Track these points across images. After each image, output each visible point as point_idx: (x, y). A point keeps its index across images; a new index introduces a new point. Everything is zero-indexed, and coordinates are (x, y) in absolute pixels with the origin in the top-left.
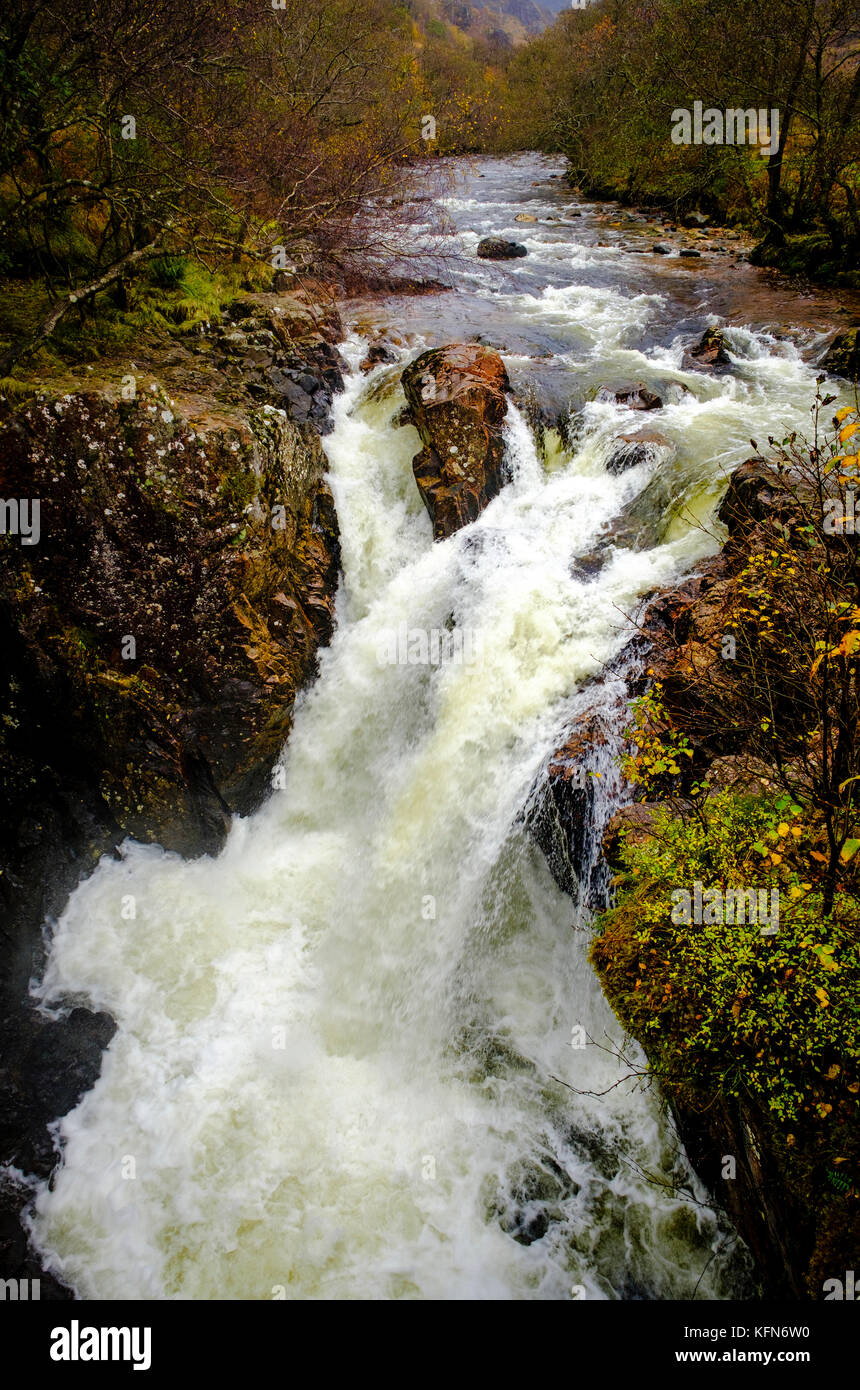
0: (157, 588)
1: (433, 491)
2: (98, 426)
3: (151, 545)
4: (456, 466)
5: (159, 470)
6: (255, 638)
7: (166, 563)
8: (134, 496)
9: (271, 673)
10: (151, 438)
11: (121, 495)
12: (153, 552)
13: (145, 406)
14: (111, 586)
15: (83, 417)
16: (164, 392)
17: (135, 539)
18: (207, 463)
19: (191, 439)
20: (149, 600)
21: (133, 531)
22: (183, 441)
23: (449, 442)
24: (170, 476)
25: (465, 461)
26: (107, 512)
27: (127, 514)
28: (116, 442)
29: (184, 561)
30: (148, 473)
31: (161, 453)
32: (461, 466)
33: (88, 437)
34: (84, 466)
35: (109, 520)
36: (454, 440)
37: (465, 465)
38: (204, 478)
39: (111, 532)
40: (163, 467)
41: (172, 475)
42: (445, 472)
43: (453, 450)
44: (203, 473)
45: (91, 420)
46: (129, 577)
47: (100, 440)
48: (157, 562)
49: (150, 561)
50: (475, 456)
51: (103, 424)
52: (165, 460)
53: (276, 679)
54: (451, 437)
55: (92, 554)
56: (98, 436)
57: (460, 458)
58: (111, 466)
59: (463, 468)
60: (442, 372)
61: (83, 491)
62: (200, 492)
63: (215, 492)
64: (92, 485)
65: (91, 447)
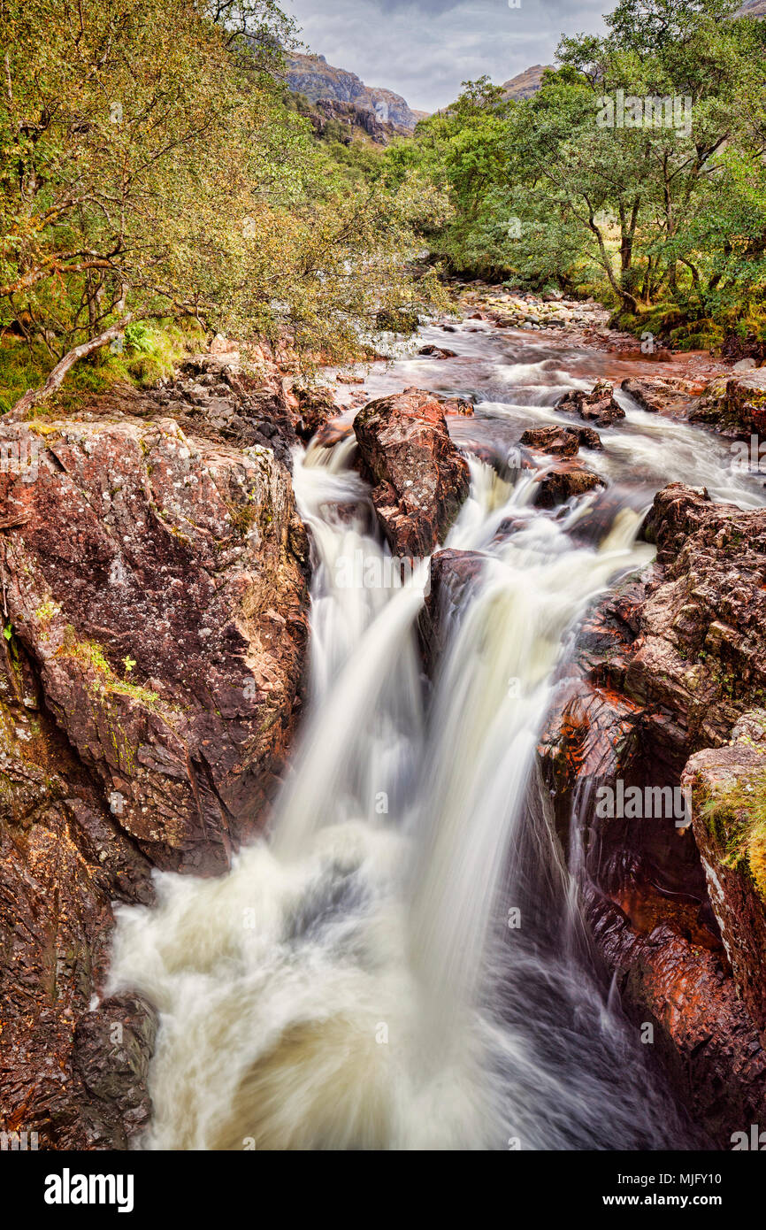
0: (168, 606)
1: (394, 519)
2: (123, 461)
3: (164, 568)
4: (411, 496)
5: (175, 500)
6: (251, 649)
7: (177, 583)
8: (152, 524)
9: (266, 680)
10: (169, 472)
11: (140, 523)
12: (165, 574)
13: (166, 446)
14: (125, 605)
15: (110, 454)
16: (181, 432)
17: (151, 562)
18: (217, 494)
19: (204, 473)
20: (159, 617)
21: (149, 555)
22: (196, 475)
23: (405, 476)
24: (183, 506)
25: (419, 492)
26: (126, 539)
27: (144, 540)
28: (139, 475)
29: (193, 582)
30: (165, 503)
31: (178, 485)
32: (416, 496)
33: (113, 472)
34: (108, 498)
35: (127, 546)
36: (409, 475)
37: (420, 496)
38: (214, 507)
39: (128, 558)
40: (179, 497)
41: (187, 505)
42: (403, 503)
43: (409, 483)
44: (213, 502)
45: (118, 456)
46: (141, 597)
47: (124, 473)
48: (169, 583)
49: (162, 581)
50: (429, 489)
51: (128, 460)
52: (180, 491)
53: (270, 685)
54: (407, 472)
55: (109, 577)
56: (123, 470)
57: (415, 490)
58: (133, 497)
59: (418, 499)
60: (393, 418)
61: (106, 519)
62: (210, 519)
63: (223, 519)
64: (114, 514)
65: (116, 480)
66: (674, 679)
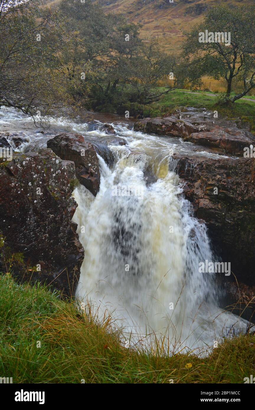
0: (48, 227)
2: (38, 168)
3: (48, 211)
4: (92, 169)
5: (53, 182)
7: (52, 217)
10: (52, 170)
12: (48, 214)
13: (52, 159)
14: (31, 232)
15: (33, 166)
17: (43, 210)
18: (67, 176)
19: (63, 168)
20: (44, 233)
21: (43, 207)
22: (60, 170)
23: (88, 162)
24: (56, 183)
25: (94, 168)
26: (35, 201)
27: (42, 200)
28: (43, 173)
29: (58, 215)
30: (50, 184)
31: (54, 175)
32: (93, 169)
33: (33, 173)
34: (31, 185)
35: (35, 205)
36: (90, 162)
37: (94, 169)
38: (66, 182)
39: (35, 210)
40: (54, 180)
43: (90, 165)
44: (65, 180)
45: (36, 166)
46: (38, 226)
47: (38, 173)
48: (49, 217)
49: (47, 217)
50: (97, 166)
51: (40, 167)
52: (55, 178)
55: (27, 220)
56: (38, 172)
57: (93, 167)
58: (41, 183)
60: (72, 142)
61: (28, 195)
62: (64, 187)
63: (68, 186)
64: (32, 192)
65: (34, 177)
66: (215, 209)
